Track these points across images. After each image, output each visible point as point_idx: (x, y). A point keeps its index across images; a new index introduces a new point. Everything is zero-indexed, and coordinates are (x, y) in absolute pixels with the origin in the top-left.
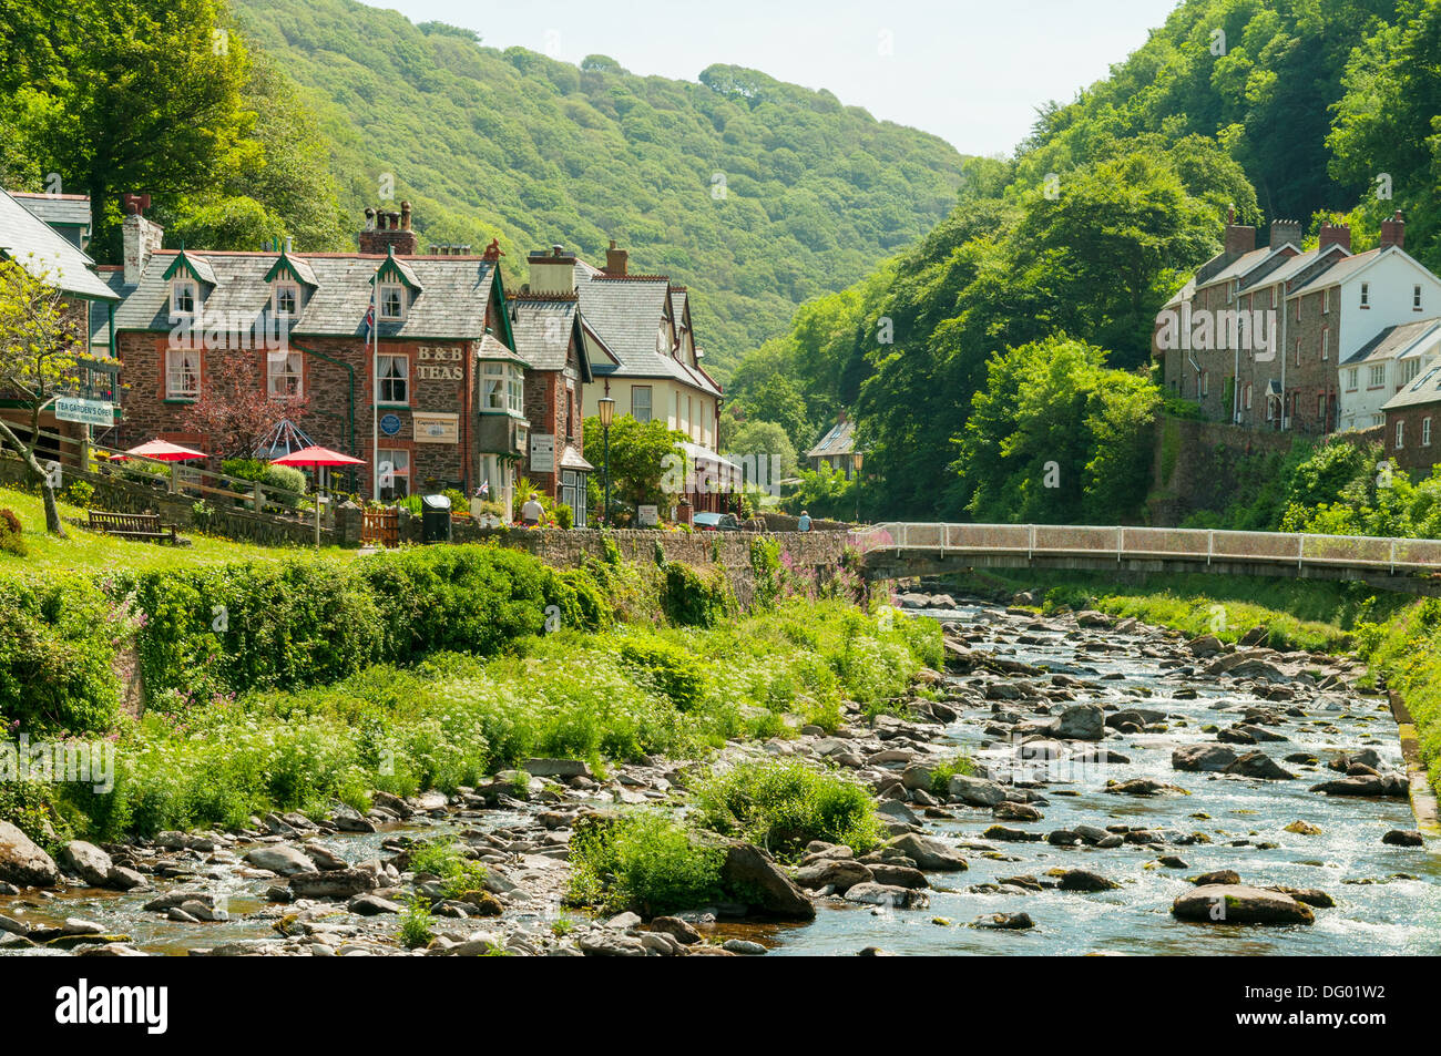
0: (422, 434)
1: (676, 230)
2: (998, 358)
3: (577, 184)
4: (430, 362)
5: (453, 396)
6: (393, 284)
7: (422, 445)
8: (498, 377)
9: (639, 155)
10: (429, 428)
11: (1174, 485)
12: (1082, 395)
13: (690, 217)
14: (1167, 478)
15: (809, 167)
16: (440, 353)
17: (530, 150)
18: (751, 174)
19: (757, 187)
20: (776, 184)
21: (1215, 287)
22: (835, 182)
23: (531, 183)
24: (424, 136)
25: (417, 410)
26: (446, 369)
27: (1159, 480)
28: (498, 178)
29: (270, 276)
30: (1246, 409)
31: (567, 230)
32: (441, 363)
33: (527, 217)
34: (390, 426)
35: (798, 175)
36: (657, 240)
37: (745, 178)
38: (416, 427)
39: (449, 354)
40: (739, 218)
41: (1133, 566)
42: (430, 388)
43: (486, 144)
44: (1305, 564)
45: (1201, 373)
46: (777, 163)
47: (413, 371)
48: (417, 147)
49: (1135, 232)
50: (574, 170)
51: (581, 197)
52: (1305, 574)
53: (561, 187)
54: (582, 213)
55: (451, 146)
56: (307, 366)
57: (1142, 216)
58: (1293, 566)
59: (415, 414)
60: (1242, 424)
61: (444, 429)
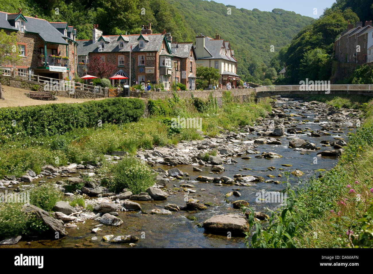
0: (147, 72)
1: (266, 37)
2: (306, 53)
3: (250, 30)
4: (149, 56)
5: (153, 63)
6: (142, 40)
7: (147, 74)
8: (164, 59)
9: (261, 25)
10: (148, 70)
11: (335, 75)
12: (319, 59)
13: (269, 34)
14: (334, 74)
15: (289, 25)
16: (151, 54)
17: (243, 25)
18: (279, 26)
19: (280, 28)
20: (284, 28)
21: (344, 36)
22: (294, 27)
23: (243, 30)
24: (225, 24)
25: (146, 67)
26: (152, 58)
27: (332, 75)
28: (237, 30)
29: (118, 40)
30: (350, 60)
31: (248, 38)
32: (151, 56)
33: (242, 36)
34: (141, 70)
35: (288, 26)
36: (263, 38)
37: (279, 27)
38: (146, 70)
39: (152, 55)
40: (277, 34)
41: (311, 93)
42: (149, 62)
43: (236, 24)
44: (349, 91)
45: (342, 53)
46: (284, 24)
47: (145, 58)
48: (224, 25)
49: (333, 28)
50: (250, 28)
51: (251, 32)
52: (349, 93)
53: (248, 31)
54: (251, 35)
55: (230, 25)
56: (125, 58)
57: (335, 25)
58: (346, 91)
59: (146, 68)
60: (349, 63)
61: (151, 70)
